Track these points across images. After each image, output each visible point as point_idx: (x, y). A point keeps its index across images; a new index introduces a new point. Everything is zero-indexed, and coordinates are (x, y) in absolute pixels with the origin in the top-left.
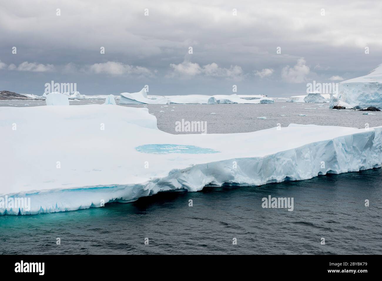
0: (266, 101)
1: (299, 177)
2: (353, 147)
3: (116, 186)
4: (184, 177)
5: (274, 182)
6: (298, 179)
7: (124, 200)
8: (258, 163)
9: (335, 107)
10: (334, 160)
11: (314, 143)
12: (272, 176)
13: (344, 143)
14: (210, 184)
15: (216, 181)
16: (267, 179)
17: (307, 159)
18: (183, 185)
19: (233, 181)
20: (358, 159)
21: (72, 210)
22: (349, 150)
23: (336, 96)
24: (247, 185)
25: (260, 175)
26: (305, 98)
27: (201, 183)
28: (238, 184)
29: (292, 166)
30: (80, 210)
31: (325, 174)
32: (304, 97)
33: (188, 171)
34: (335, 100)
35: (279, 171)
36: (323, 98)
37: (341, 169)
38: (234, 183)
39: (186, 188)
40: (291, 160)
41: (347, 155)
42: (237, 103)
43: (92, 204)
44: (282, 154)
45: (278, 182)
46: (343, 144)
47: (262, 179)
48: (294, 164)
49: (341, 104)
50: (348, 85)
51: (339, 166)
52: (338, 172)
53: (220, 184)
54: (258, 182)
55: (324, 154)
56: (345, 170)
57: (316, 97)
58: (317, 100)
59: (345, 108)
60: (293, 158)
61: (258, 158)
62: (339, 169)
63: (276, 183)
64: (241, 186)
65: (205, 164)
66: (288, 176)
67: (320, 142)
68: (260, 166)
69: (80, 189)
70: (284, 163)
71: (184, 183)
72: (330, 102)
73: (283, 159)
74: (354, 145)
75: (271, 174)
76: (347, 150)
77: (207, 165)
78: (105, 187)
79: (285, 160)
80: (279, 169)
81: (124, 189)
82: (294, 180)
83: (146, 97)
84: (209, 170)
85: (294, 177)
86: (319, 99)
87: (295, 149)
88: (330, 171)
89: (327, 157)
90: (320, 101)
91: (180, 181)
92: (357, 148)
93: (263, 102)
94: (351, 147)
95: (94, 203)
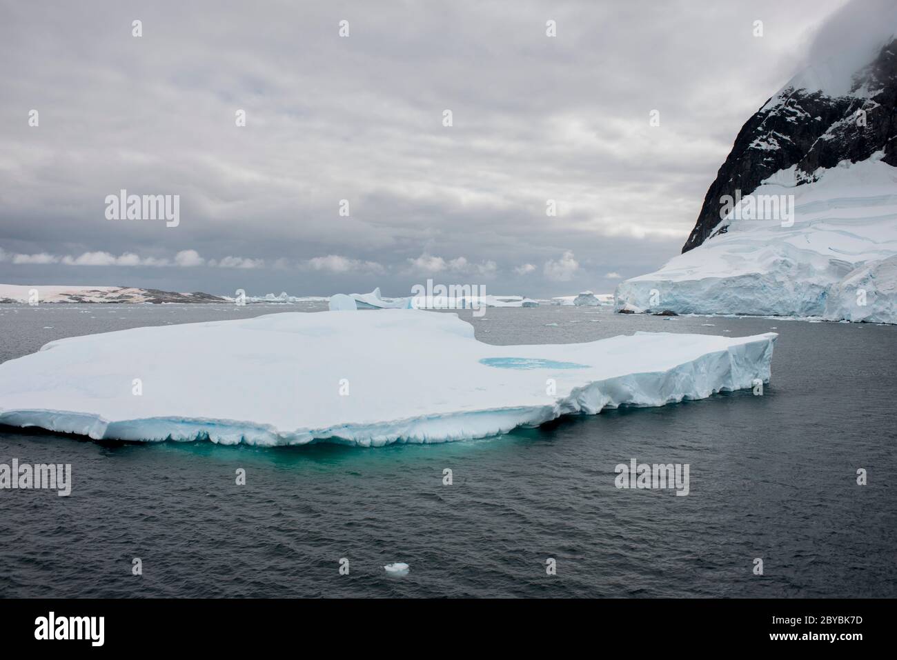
0: (530, 303)
1: (698, 396)
2: (746, 359)
3: (524, 408)
4: (583, 397)
5: (672, 402)
6: (697, 398)
7: (531, 426)
8: (659, 379)
9: (622, 311)
10: (728, 375)
11: (707, 355)
12: (671, 395)
13: (736, 354)
14: (607, 405)
15: (613, 402)
16: (667, 399)
17: (703, 373)
18: (582, 407)
19: (632, 401)
20: (750, 372)
21: (480, 437)
22: (740, 363)
23: (621, 297)
24: (646, 406)
25: (661, 394)
26: (576, 299)
27: (599, 404)
28: (637, 404)
29: (691, 382)
30: (487, 437)
31: (718, 391)
32: (573, 298)
33: (586, 389)
34: (621, 302)
35: (678, 389)
36: (597, 300)
37: (734, 386)
38: (633, 404)
39: (584, 410)
40: (688, 374)
41: (738, 369)
42: (493, 307)
43: (500, 430)
44: (681, 367)
45: (677, 402)
46: (734, 356)
47: (662, 398)
48: (692, 379)
49: (629, 307)
50: (635, 284)
51: (732, 382)
52: (732, 389)
53: (616, 405)
54: (659, 402)
55: (718, 367)
56: (737, 387)
57: (589, 299)
58: (590, 303)
59: (633, 312)
60: (691, 373)
61: (660, 373)
62: (733, 385)
63: (675, 404)
64: (640, 407)
65: (603, 381)
66: (686, 394)
67: (713, 353)
68: (662, 382)
69: (484, 412)
70: (683, 379)
71: (583, 404)
72: (615, 304)
73: (681, 374)
74: (747, 357)
75: (670, 393)
76: (738, 361)
77: (605, 382)
78: (511, 410)
79: (684, 375)
80: (678, 386)
81: (531, 411)
82: (692, 399)
83: (379, 299)
84: (608, 388)
85: (692, 395)
86: (593, 302)
87: (693, 362)
88: (724, 388)
89: (721, 371)
90: (593, 304)
91: (580, 402)
92: (750, 360)
93: (526, 305)
94: (743, 358)
95: (502, 429)
